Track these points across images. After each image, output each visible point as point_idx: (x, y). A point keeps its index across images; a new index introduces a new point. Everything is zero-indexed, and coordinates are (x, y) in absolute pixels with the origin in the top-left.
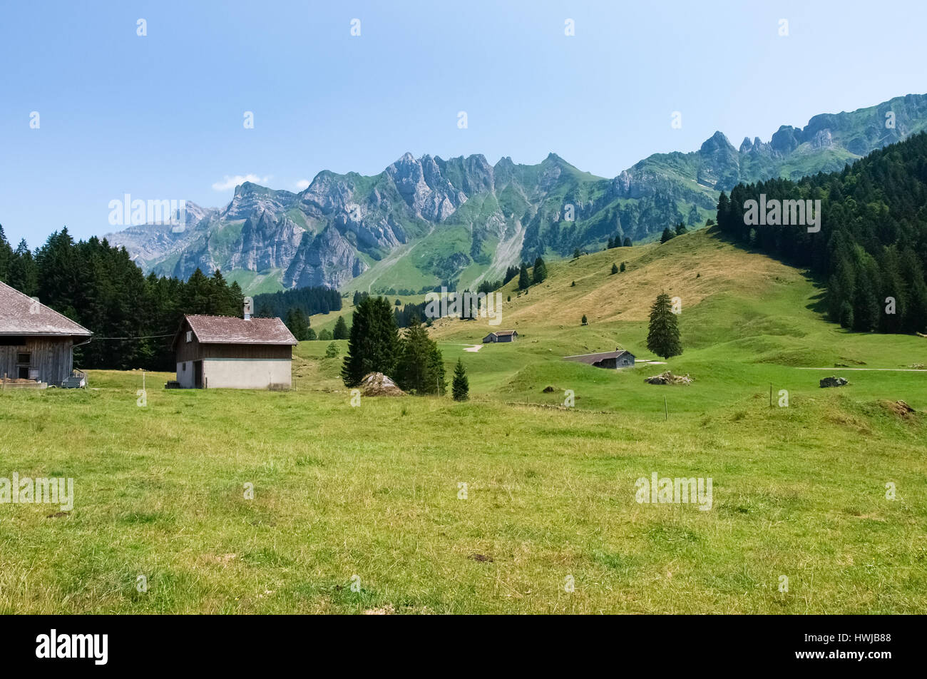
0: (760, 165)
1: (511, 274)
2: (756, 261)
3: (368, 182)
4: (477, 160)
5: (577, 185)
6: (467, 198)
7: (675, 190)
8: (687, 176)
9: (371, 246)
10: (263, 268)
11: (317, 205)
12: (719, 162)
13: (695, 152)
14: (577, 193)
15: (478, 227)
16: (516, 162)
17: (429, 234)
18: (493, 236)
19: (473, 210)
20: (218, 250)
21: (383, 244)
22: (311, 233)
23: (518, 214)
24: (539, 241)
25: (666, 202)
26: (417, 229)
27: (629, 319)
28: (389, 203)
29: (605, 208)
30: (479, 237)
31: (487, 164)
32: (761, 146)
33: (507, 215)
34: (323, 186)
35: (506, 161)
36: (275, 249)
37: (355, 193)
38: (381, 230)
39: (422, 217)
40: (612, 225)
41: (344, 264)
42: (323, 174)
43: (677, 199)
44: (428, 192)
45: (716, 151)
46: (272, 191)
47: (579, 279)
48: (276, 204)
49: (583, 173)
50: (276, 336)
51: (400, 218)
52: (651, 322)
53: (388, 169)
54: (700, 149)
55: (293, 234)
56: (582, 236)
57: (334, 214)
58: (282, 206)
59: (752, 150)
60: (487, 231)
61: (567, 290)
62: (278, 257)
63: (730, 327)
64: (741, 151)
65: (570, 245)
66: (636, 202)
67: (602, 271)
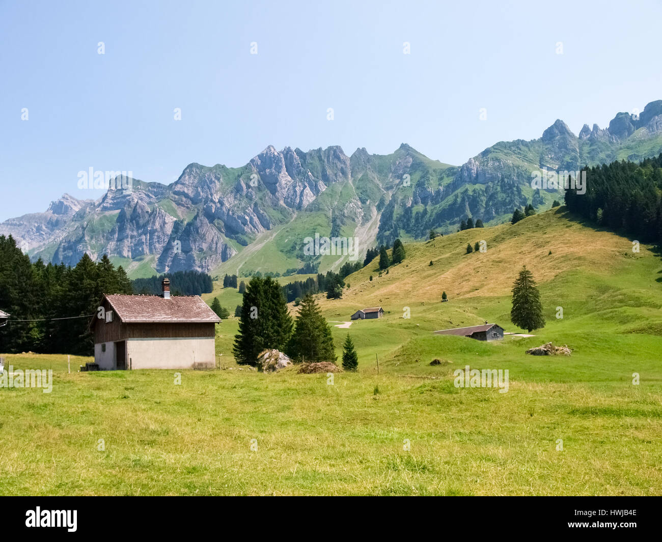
0: (599, 150)
1: (370, 256)
2: (605, 238)
3: (234, 173)
4: (335, 151)
5: (428, 172)
6: (326, 187)
7: (519, 175)
8: (530, 161)
9: (238, 233)
10: (137, 255)
11: (186, 196)
12: (559, 148)
13: (537, 139)
14: (428, 180)
15: (336, 213)
16: (370, 152)
17: (292, 220)
18: (351, 221)
19: (331, 198)
20: (94, 239)
21: (249, 231)
22: (182, 222)
23: (374, 201)
24: (393, 226)
25: (511, 187)
26: (280, 216)
27: (487, 295)
28: (253, 193)
29: (454, 194)
30: (338, 222)
31: (344, 155)
32: (599, 132)
33: (363, 202)
34: (192, 178)
35: (362, 152)
36: (148, 237)
37: (222, 184)
38: (247, 218)
39: (285, 205)
40: (461, 208)
41: (214, 249)
42: (191, 167)
43: (520, 183)
44: (290, 182)
45: (557, 138)
46: (144, 183)
47: (436, 259)
48: (148, 196)
49: (432, 162)
50: (197, 315)
51: (264, 206)
52: (514, 296)
53: (252, 161)
54: (542, 136)
55: (164, 223)
56: (434, 219)
57: (203, 203)
58: (154, 197)
59: (591, 136)
60: (344, 216)
61: (426, 269)
62: (151, 245)
63: (584, 301)
64: (580, 138)
65: (422, 228)
66: (483, 187)
67: (458, 250)
